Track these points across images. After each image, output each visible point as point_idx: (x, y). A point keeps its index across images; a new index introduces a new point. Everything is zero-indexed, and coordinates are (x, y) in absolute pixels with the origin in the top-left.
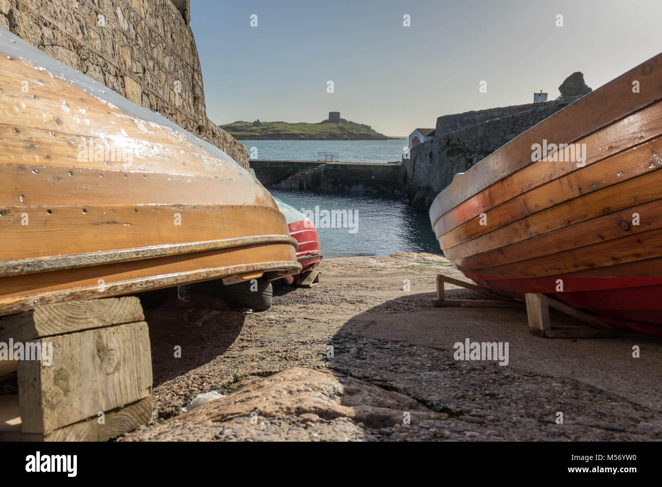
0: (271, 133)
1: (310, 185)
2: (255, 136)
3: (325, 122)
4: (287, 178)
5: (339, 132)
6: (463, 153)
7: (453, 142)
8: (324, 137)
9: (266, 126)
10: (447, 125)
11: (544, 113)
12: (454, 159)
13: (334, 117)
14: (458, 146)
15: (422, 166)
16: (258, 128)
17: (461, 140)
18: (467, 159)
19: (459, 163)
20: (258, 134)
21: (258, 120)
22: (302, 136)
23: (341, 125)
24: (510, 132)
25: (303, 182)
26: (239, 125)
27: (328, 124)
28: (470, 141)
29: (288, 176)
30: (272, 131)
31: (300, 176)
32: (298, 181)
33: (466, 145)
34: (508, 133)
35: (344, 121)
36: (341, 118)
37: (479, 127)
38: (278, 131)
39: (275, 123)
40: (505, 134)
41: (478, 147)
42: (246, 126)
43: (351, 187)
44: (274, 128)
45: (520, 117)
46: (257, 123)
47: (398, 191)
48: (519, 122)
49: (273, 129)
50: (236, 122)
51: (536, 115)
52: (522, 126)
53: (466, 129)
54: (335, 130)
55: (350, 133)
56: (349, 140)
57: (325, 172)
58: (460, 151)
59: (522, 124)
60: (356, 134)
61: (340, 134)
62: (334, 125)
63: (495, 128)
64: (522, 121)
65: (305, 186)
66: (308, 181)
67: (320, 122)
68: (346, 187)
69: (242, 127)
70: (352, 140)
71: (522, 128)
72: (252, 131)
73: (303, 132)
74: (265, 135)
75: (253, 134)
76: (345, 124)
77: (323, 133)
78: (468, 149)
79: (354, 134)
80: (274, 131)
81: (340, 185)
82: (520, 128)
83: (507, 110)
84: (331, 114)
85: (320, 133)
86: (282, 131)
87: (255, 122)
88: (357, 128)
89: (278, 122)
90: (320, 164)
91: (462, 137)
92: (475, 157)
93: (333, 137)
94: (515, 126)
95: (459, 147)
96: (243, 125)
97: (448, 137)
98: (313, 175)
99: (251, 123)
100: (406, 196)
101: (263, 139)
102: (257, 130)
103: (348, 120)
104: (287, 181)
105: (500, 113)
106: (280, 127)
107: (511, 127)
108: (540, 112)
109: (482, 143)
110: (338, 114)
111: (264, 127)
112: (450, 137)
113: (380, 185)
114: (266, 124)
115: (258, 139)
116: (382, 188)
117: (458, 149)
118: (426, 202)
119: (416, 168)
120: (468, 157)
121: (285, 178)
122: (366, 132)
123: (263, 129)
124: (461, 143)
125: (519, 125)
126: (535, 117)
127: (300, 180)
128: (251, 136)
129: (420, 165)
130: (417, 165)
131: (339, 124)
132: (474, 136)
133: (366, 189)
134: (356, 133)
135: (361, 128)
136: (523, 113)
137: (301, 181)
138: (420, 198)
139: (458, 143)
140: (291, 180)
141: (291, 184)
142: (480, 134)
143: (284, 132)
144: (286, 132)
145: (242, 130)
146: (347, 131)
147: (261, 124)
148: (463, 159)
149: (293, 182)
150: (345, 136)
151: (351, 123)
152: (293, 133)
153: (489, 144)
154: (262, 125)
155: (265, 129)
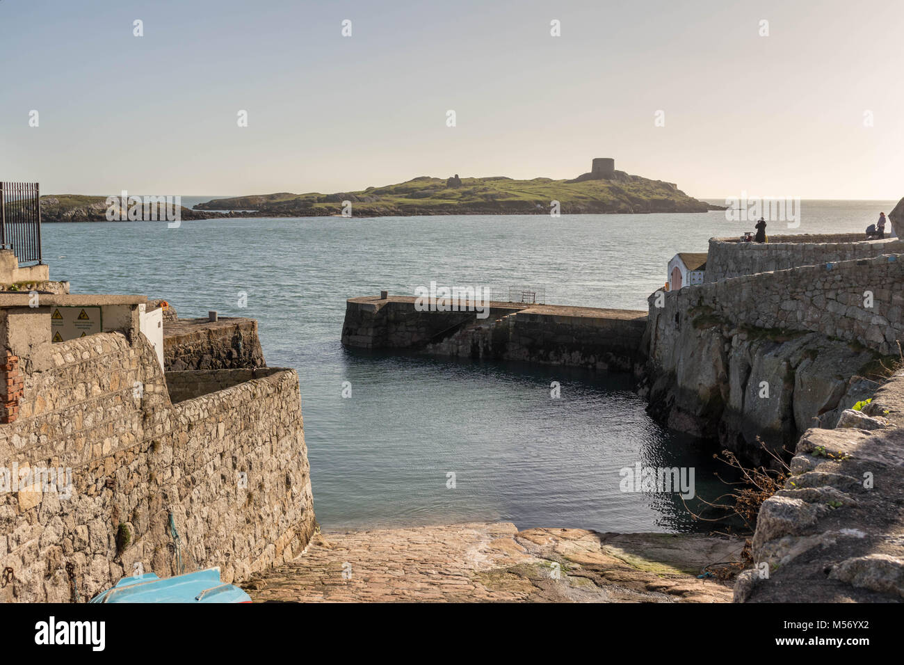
0: (480, 200)
1: (490, 348)
2: (450, 206)
3: (584, 178)
4: (453, 334)
5: (611, 198)
6: (719, 325)
7: (706, 302)
8: (581, 208)
9: (472, 188)
10: (716, 260)
11: (838, 272)
12: (704, 335)
13: (603, 168)
14: (714, 310)
15: (667, 333)
16: (454, 191)
17: (717, 300)
18: (722, 337)
19: (710, 343)
20: (456, 203)
21: (457, 176)
22: (539, 206)
23: (615, 183)
24: (788, 297)
25: (478, 342)
26: (419, 184)
27: (590, 182)
28: (730, 305)
29: (455, 329)
30: (481, 197)
31: (473, 333)
32: (470, 341)
33: (726, 310)
34: (786, 300)
35: (622, 176)
36: (615, 169)
37: (744, 283)
38: (492, 196)
39: (489, 179)
40: (782, 300)
41: (742, 316)
42: (435, 187)
43: (561, 355)
44: (485, 190)
45: (803, 274)
46: (454, 182)
47: (640, 366)
48: (802, 283)
49: (484, 193)
50: (416, 180)
51: (826, 273)
52: (807, 291)
53: (725, 283)
54: (603, 194)
55: (632, 199)
56: (630, 213)
57: (515, 326)
58: (714, 319)
59: (806, 286)
60: (643, 200)
61: (614, 201)
62: (601, 184)
63: (767, 288)
64: (806, 281)
65: (482, 350)
66: (487, 342)
67: (575, 178)
68: (551, 354)
69: (427, 188)
70: (635, 212)
71: (806, 293)
72: (444, 197)
73: (540, 199)
74: (469, 205)
75: (446, 202)
76: (623, 181)
77: (580, 200)
78: (727, 318)
79: (640, 201)
80: (485, 196)
81: (541, 352)
82: (804, 293)
83: (799, 251)
84: (596, 162)
85: (574, 200)
86: (501, 197)
87: (451, 178)
88: (648, 188)
89: (495, 179)
90: (508, 311)
91: (719, 296)
92: (734, 335)
93: (598, 207)
94: (797, 288)
95: (715, 312)
96: (428, 184)
97: (700, 292)
98: (495, 331)
99: (443, 181)
100: (644, 381)
101: (463, 213)
102: (454, 194)
103: (630, 173)
104: (452, 339)
105: (789, 253)
106: (498, 188)
107: (790, 289)
108: (832, 270)
109: (748, 311)
110: (610, 162)
111: (467, 189)
112: (703, 292)
113: (611, 354)
114: (473, 182)
115: (455, 213)
116: (613, 358)
117: (713, 316)
118: (667, 400)
119: (659, 334)
120: (725, 333)
121: (450, 332)
122: (665, 197)
123: (464, 194)
124: (718, 306)
125: (802, 288)
126: (826, 277)
127: (473, 340)
128: (442, 206)
129: (664, 330)
130: (661, 330)
131: (612, 181)
132: (737, 298)
133: (586, 359)
134: (644, 198)
135: (657, 188)
136: (807, 268)
137: (475, 342)
138: (661, 392)
139: (713, 305)
140: (458, 339)
141: (458, 345)
142: (745, 294)
143: (503, 198)
144: (508, 199)
145: (426, 196)
146: (627, 195)
147: (463, 182)
148: (716, 337)
149: (460, 342)
150: (623, 206)
151: (635, 178)
152: (521, 199)
153: (759, 314)
154: (465, 185)
155: (468, 193)
